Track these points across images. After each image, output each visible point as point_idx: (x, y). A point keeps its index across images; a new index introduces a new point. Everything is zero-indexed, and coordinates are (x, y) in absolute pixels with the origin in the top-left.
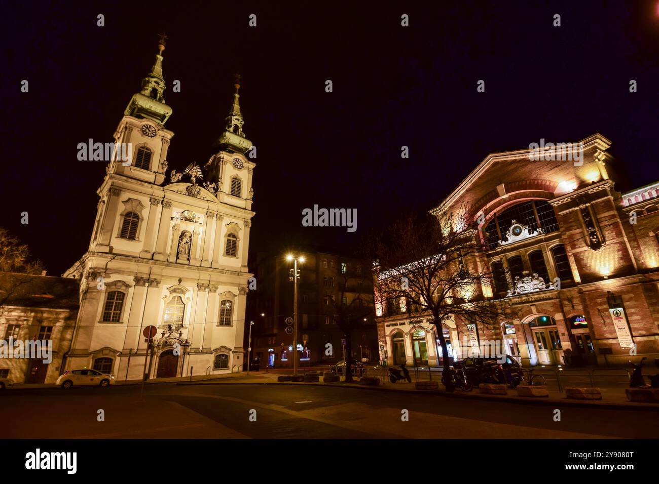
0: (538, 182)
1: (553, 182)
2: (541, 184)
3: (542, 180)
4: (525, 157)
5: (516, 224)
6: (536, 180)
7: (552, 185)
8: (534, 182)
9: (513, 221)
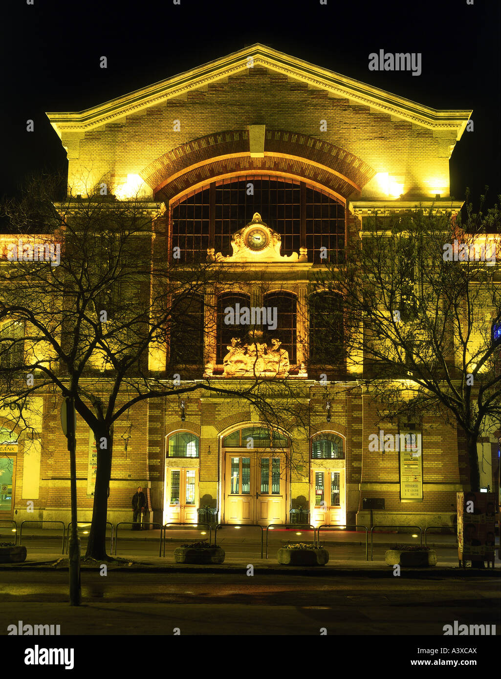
0: (338, 154)
1: (367, 165)
2: (343, 161)
3: (348, 154)
4: (326, 88)
5: (259, 223)
6: (336, 148)
7: (362, 170)
8: (330, 151)
9: (257, 216)
